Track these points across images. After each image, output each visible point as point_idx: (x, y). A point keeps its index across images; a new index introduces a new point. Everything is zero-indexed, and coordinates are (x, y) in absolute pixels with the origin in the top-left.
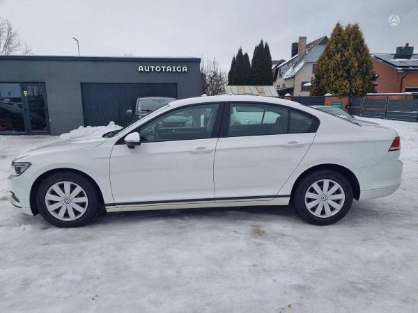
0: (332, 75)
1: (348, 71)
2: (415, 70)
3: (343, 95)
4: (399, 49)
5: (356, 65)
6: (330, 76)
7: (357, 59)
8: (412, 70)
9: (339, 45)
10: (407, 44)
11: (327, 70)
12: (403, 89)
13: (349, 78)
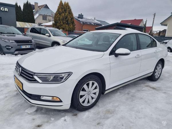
0: (62, 22)
1: (67, 21)
2: (86, 24)
3: (66, 30)
4: (79, 15)
5: (70, 19)
6: (61, 22)
7: (70, 17)
8: (85, 23)
9: (63, 10)
10: (81, 14)
11: (59, 20)
12: (83, 30)
13: (68, 24)
